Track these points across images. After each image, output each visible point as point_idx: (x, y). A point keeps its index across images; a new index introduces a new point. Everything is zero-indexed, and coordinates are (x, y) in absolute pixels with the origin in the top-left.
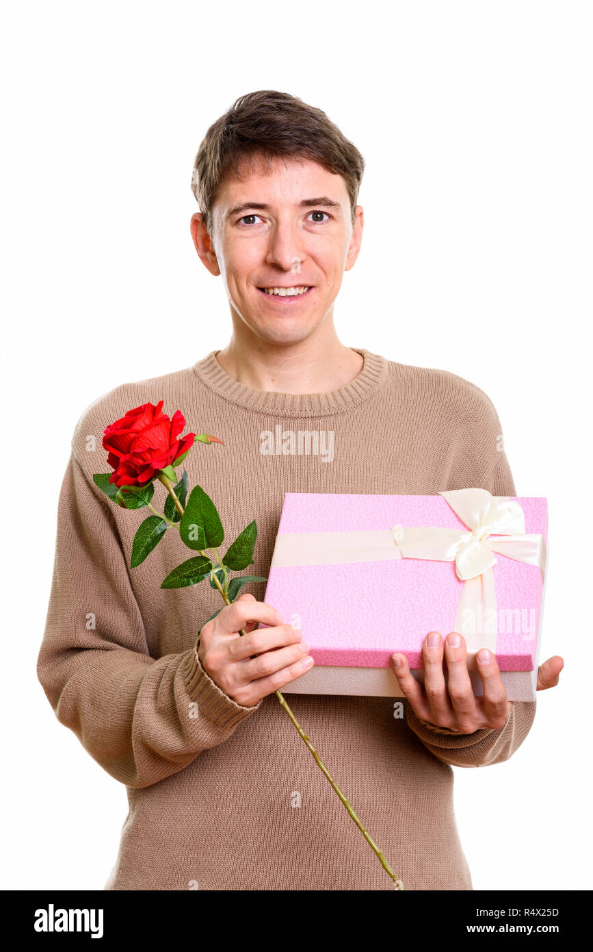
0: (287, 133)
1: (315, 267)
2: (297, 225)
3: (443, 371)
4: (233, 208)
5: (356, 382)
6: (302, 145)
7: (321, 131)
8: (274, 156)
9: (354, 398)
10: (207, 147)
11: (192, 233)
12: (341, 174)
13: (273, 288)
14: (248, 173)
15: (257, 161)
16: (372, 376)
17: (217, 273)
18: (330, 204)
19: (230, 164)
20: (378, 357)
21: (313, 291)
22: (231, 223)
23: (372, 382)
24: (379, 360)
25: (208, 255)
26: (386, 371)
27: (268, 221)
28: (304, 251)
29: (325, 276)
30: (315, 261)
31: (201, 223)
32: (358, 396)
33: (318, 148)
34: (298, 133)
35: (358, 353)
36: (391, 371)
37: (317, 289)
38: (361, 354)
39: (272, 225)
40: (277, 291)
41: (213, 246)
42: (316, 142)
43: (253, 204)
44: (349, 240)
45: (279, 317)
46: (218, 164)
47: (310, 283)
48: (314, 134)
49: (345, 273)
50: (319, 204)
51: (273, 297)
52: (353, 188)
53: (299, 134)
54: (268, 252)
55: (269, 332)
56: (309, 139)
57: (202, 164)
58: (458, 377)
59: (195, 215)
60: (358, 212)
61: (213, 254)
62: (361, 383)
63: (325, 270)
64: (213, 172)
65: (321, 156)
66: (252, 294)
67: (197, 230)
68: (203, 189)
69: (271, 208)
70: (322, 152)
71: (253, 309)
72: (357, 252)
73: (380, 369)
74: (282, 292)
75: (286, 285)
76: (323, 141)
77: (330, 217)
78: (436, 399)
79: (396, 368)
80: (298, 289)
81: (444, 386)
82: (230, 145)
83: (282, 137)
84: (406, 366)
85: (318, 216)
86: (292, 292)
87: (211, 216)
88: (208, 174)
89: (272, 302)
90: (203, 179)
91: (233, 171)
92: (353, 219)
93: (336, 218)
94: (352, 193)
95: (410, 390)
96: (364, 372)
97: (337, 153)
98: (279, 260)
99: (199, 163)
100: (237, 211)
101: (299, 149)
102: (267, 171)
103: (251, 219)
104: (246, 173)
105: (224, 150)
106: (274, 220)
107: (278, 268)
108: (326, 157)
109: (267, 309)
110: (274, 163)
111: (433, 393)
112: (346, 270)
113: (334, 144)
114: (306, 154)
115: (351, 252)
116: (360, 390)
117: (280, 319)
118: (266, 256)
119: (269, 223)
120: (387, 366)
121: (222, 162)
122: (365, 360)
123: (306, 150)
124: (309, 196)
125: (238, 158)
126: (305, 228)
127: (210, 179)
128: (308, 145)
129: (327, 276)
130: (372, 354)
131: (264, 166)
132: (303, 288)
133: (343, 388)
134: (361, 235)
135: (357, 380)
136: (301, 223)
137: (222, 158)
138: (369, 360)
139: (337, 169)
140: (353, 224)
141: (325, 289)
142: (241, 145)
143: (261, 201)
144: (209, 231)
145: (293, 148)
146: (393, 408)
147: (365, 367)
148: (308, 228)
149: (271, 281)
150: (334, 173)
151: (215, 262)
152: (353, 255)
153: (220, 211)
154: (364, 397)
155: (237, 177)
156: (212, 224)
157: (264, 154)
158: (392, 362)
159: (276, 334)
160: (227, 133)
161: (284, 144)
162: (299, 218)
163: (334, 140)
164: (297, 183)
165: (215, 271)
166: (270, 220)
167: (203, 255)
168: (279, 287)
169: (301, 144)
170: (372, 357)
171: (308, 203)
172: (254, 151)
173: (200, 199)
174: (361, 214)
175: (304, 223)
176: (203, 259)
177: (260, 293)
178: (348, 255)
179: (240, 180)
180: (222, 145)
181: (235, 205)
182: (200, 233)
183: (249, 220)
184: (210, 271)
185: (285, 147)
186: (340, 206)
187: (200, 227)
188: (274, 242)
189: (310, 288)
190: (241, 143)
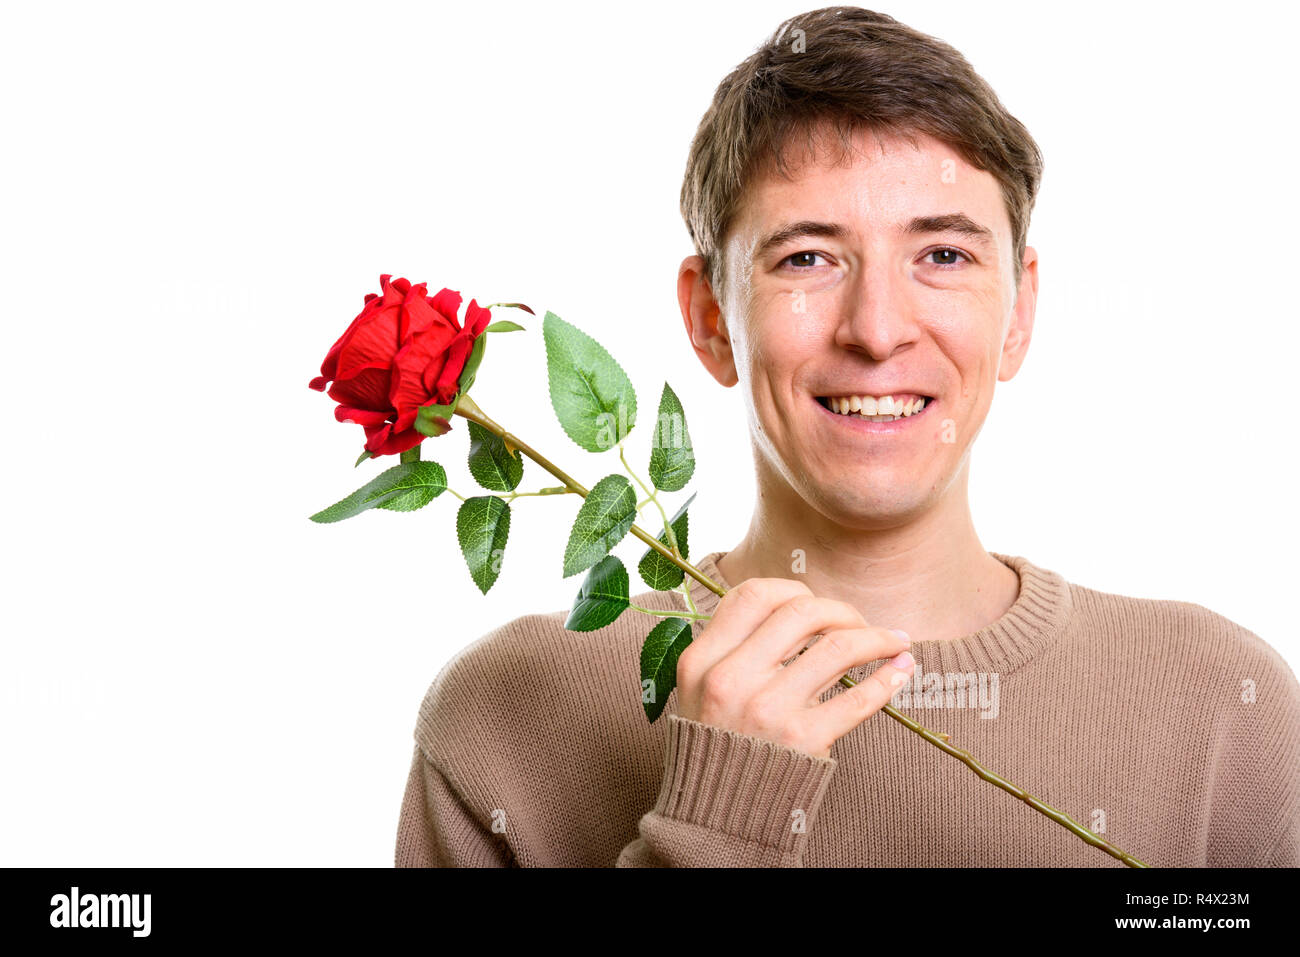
0: (884, 81)
1: (939, 357)
2: (901, 270)
3: (1186, 604)
4: (770, 235)
5: (1009, 619)
6: (919, 105)
7: (954, 81)
8: (856, 129)
9: (1008, 653)
10: (716, 118)
11: (681, 298)
12: (994, 173)
13: (848, 396)
14: (804, 162)
15: (822, 138)
16: (1039, 611)
17: (731, 380)
18: (971, 229)
19: (767, 143)
20: (1049, 574)
21: (933, 407)
22: (766, 265)
23: (1040, 623)
24: (1051, 580)
25: (714, 343)
26: (1066, 601)
27: (841, 262)
28: (918, 322)
29: (959, 378)
30: (938, 343)
31: (700, 277)
32: (1014, 651)
33: (949, 112)
34: (904, 82)
35: (1007, 565)
36: (1077, 602)
37: (942, 403)
38: (1012, 566)
39: (850, 269)
40: (857, 404)
41: (724, 323)
42: (946, 101)
43: (814, 224)
44: (1009, 315)
45: (860, 462)
46: (740, 142)
47: (928, 388)
48: (942, 87)
49: (999, 385)
50: (947, 227)
51: (847, 420)
52: (1018, 205)
53: (910, 84)
54: (841, 323)
55: (839, 495)
56: (930, 96)
57: (706, 154)
58: (1217, 616)
59: (688, 260)
60: (1027, 260)
61: (725, 341)
62: (1021, 624)
63: (959, 364)
64: (729, 166)
65: (955, 129)
66: (804, 410)
67: (690, 293)
68: (709, 202)
69: (849, 233)
70: (956, 123)
71: (806, 443)
72: (1025, 342)
73: (1055, 598)
74: (868, 407)
75: (877, 390)
76: (958, 101)
77: (971, 259)
78: (1172, 658)
79: (1086, 598)
80: (900, 402)
81: (1189, 634)
82: (767, 105)
83: (873, 89)
84: (1108, 596)
85: (944, 256)
86: (889, 406)
87: (723, 257)
88: (720, 170)
89: (846, 430)
90: (708, 182)
91: (771, 159)
92: (1017, 270)
93: (982, 260)
94: (1016, 214)
95: (1119, 643)
96: (1022, 600)
97: (987, 126)
98: (864, 336)
99: (700, 152)
100: (778, 239)
101: (909, 114)
102: (841, 158)
103: (807, 257)
104: (798, 164)
105: (754, 117)
106: (853, 260)
107: (860, 353)
108: (965, 132)
109: (837, 447)
110: (855, 142)
111: (1166, 647)
112: (1001, 379)
113: (981, 110)
114: (923, 122)
115: (1012, 341)
116: (1018, 638)
117: (863, 468)
118: (836, 331)
119: (844, 266)
120: (1069, 595)
121: (749, 141)
122: (1024, 578)
123: (926, 119)
124: (927, 211)
125: (782, 131)
126: (917, 278)
127: (723, 178)
128: (927, 107)
129: (963, 377)
130: (1035, 568)
131: (835, 146)
132: (912, 401)
133: (985, 631)
134: (1032, 308)
135: (1009, 615)
136: (909, 266)
137: (749, 132)
138: (1032, 579)
139: (987, 160)
140: (1018, 280)
141: (959, 404)
142: (788, 106)
143: (828, 219)
144: (716, 290)
145: (898, 109)
146: (1086, 676)
147: (1024, 591)
148: (927, 277)
149: (844, 380)
150: (979, 167)
151: (728, 356)
152: (1016, 347)
153: (742, 244)
154: (1027, 653)
155: (780, 170)
156: (723, 276)
157: (837, 124)
158: (1078, 588)
159: (854, 498)
160: (761, 83)
161: (879, 102)
162: (905, 257)
163: (980, 102)
164: (904, 183)
165: (726, 377)
166: (846, 260)
167: (702, 343)
168: (862, 395)
169: (914, 103)
170: (1037, 573)
171: (927, 225)
172: (815, 117)
173: (698, 228)
174: (1033, 264)
175: (916, 268)
176: (702, 351)
177: (820, 410)
178: (1006, 348)
179: (786, 178)
180: (749, 108)
181: (774, 227)
182: (697, 298)
183: (801, 259)
184: (716, 378)
185: (880, 107)
186: (991, 237)
187: (698, 283)
188: (853, 303)
189: (928, 400)
190: (789, 101)
